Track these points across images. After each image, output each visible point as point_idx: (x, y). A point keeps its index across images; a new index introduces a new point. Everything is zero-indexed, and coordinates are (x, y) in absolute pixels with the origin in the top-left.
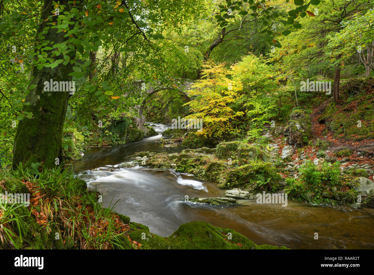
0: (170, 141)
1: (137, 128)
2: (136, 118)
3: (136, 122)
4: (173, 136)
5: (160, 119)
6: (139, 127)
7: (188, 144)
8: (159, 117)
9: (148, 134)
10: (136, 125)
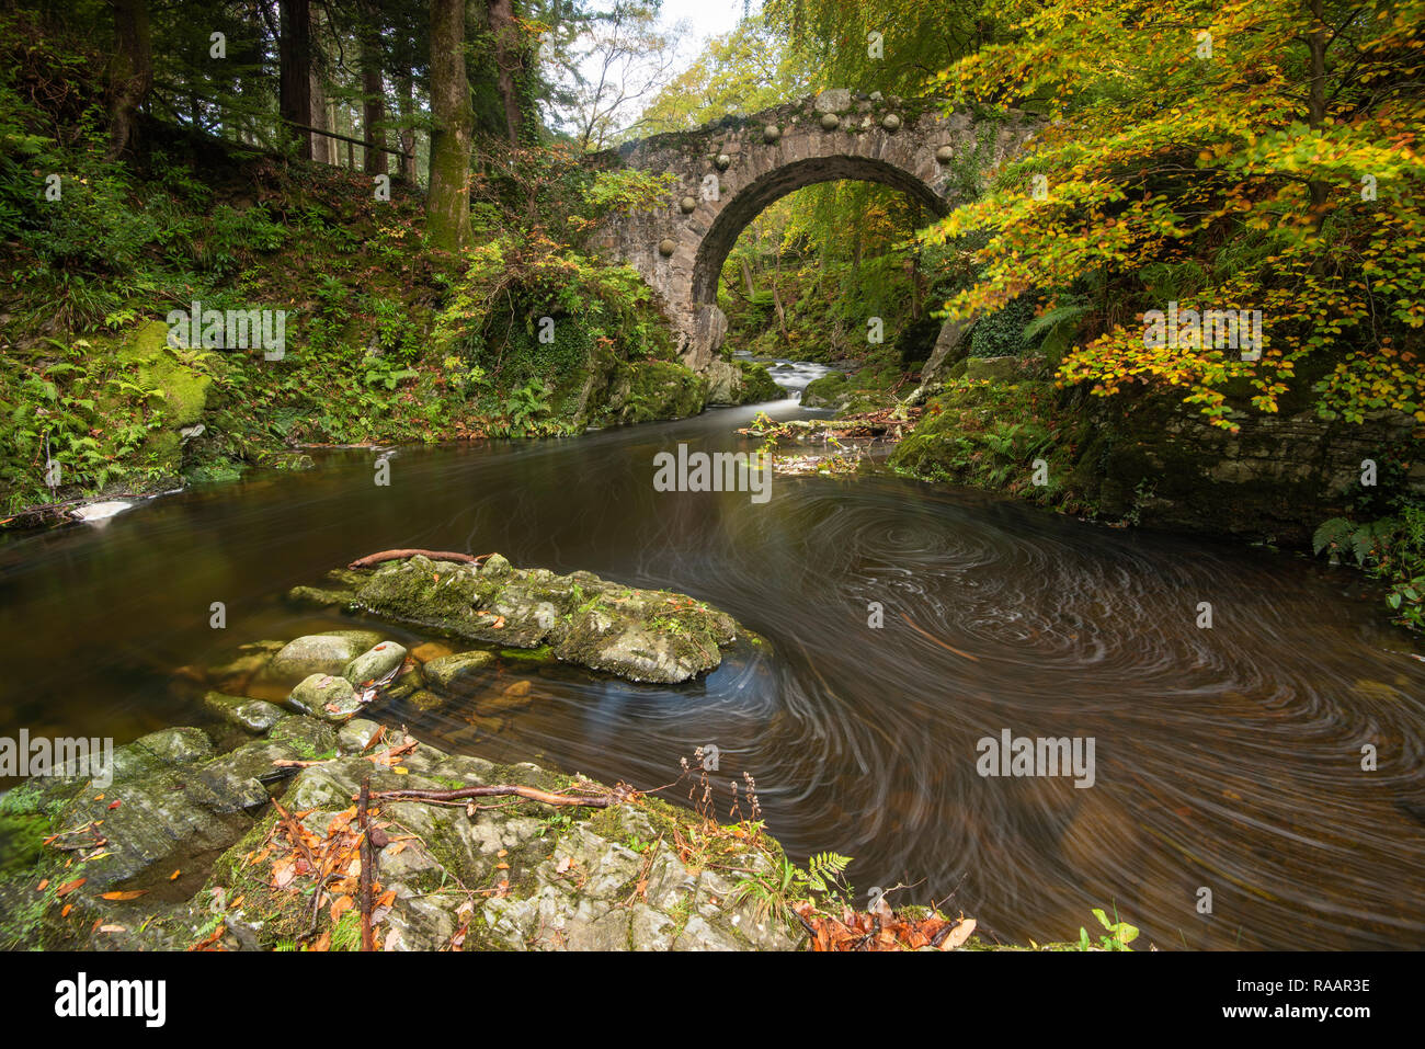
0: (823, 429)
1: (681, 362)
2: (675, 316)
3: (676, 335)
4: (846, 405)
5: (815, 348)
6: (689, 359)
7: (945, 465)
8: (812, 341)
9: (734, 393)
10: (676, 346)
